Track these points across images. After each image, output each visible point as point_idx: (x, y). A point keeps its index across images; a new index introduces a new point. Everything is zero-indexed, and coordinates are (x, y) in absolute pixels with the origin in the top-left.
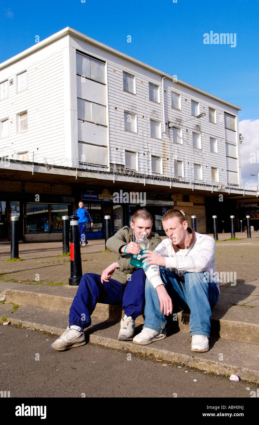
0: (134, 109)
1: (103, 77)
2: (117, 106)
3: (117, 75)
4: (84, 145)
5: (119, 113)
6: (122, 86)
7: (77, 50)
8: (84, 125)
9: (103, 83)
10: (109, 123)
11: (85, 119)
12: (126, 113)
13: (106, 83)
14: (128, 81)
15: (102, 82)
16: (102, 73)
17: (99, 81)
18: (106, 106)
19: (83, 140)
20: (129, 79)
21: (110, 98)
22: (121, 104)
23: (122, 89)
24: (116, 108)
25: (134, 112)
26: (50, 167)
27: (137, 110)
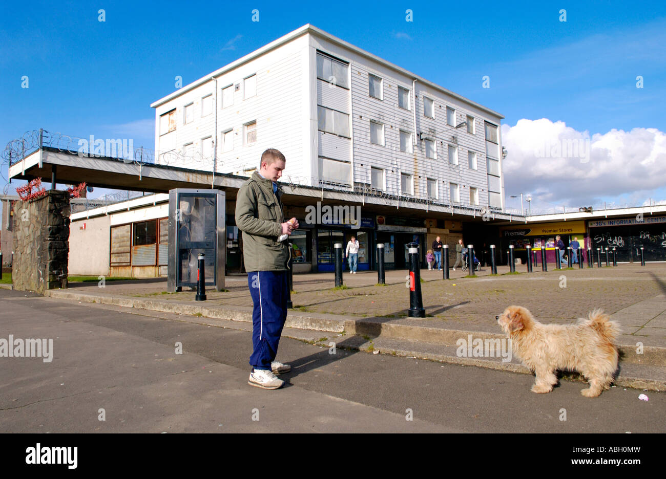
0: (381, 117)
1: (346, 81)
2: (363, 115)
3: (362, 78)
4: (324, 160)
5: (364, 122)
6: (368, 91)
7: (317, 50)
8: (325, 137)
9: (346, 87)
10: (353, 134)
11: (326, 130)
12: (372, 122)
13: (350, 87)
14: (374, 85)
15: (345, 87)
16: (345, 76)
17: (342, 86)
18: (349, 115)
19: (323, 155)
20: (375, 83)
21: (354, 104)
22: (367, 112)
23: (368, 95)
24: (361, 117)
25: (381, 121)
26: (294, 186)
27: (385, 118)
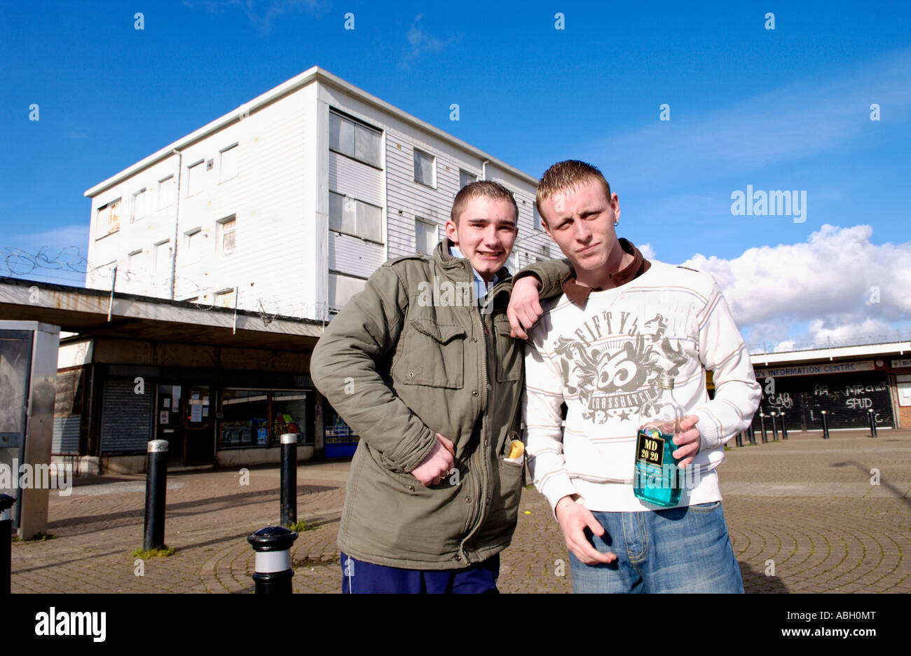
0: (434, 214)
1: (378, 157)
2: (403, 209)
3: (404, 155)
4: (339, 277)
5: (406, 220)
6: (413, 174)
7: (331, 108)
8: (340, 241)
9: (378, 166)
10: (388, 238)
11: (342, 231)
12: (419, 220)
13: (383, 166)
14: (422, 165)
15: (376, 166)
16: (376, 150)
17: (371, 164)
18: (381, 208)
19: (337, 269)
20: (424, 162)
21: (390, 193)
22: (411, 206)
23: (412, 179)
24: (401, 212)
25: (434, 219)
26: (269, 318)
27: (440, 216)
